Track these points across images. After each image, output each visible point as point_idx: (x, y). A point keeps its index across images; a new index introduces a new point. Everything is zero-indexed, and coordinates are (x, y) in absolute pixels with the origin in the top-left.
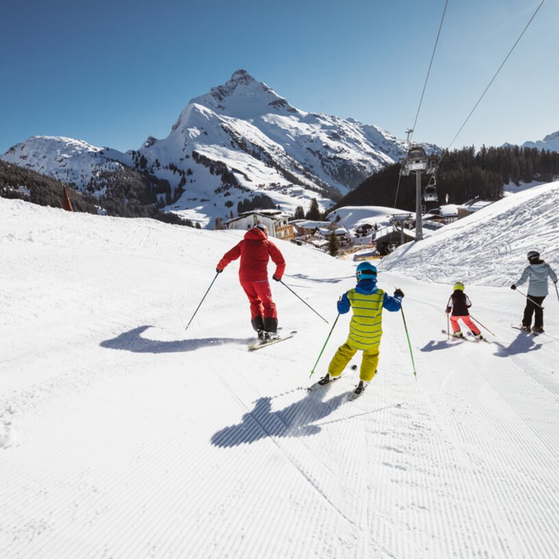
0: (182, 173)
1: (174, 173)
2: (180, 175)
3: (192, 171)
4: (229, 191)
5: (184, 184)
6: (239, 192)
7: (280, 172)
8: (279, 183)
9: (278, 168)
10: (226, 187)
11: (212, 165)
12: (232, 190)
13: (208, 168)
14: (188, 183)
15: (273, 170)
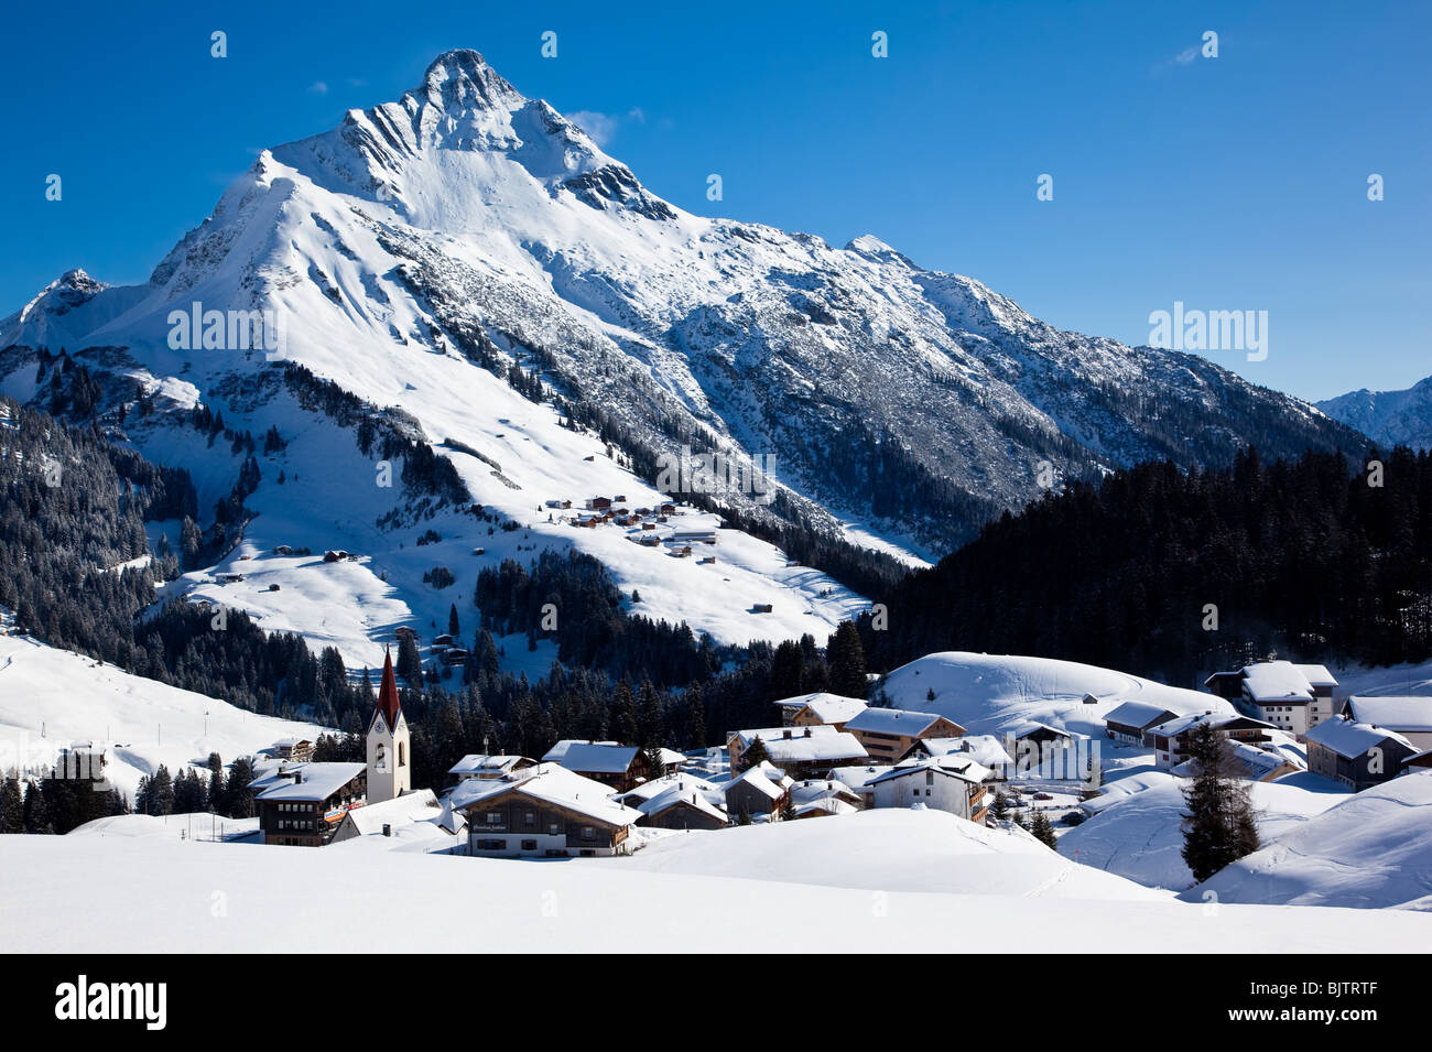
0: (241, 442)
1: (211, 444)
2: (236, 449)
3: (284, 437)
4: (434, 524)
5: (253, 488)
6: (476, 530)
7: (616, 452)
8: (621, 499)
9: (609, 434)
10: (420, 507)
11: (365, 418)
12: (445, 518)
13: (351, 433)
14: (267, 485)
15: (590, 442)
